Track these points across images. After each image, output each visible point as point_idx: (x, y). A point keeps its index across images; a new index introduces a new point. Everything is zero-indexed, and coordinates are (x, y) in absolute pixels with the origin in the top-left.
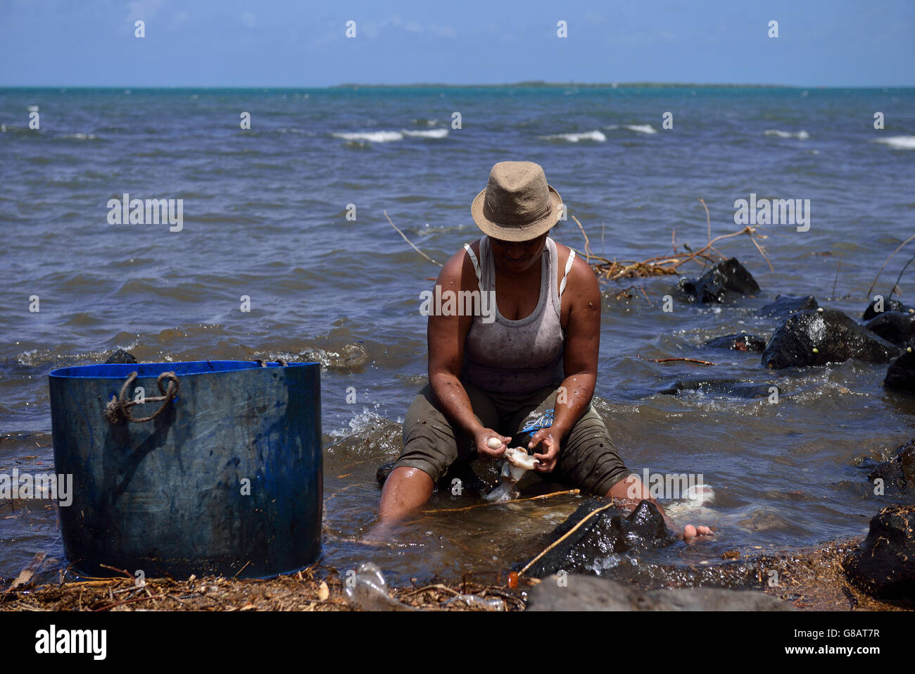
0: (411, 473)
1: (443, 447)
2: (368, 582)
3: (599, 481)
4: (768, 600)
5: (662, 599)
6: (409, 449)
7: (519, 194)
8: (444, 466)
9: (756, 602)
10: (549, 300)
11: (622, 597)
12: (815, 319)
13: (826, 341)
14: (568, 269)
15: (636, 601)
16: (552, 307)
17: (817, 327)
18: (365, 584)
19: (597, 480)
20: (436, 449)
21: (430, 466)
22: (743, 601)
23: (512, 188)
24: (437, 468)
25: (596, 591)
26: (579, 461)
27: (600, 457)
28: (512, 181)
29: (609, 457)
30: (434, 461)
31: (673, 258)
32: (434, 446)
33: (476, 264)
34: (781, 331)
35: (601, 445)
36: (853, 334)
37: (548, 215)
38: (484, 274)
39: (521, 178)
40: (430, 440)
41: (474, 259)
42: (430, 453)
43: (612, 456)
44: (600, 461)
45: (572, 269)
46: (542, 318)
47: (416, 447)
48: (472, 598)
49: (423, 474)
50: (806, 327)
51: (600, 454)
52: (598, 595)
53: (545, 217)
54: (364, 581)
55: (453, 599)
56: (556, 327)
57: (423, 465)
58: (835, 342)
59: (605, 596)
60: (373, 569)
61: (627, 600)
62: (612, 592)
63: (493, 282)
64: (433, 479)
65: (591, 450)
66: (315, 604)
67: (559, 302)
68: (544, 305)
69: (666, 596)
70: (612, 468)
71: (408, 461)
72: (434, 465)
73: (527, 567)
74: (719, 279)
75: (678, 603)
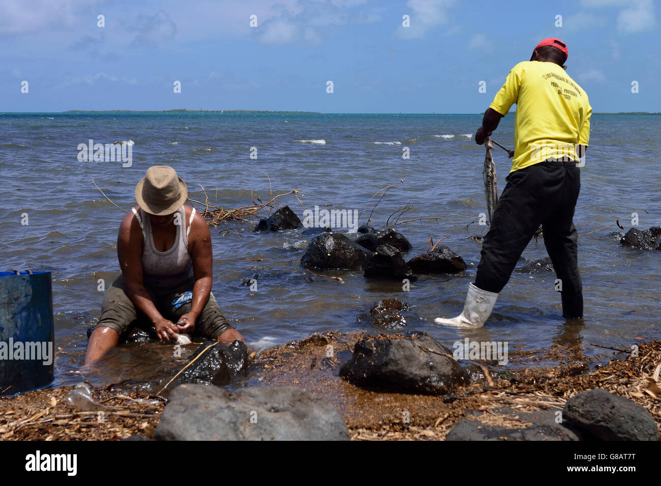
0: (106, 330)
1: (123, 314)
2: (81, 393)
3: (214, 332)
4: (298, 391)
5: (243, 394)
6: (104, 317)
7: (163, 189)
8: (125, 326)
9: (292, 392)
10: (181, 239)
11: (220, 394)
12: (329, 238)
13: (335, 250)
14: (191, 221)
15: (228, 396)
16: (183, 243)
17: (330, 243)
18: (79, 395)
19: (213, 330)
20: (120, 316)
21: (116, 326)
22: (286, 392)
23: (160, 186)
24: (121, 327)
25: (206, 392)
26: (203, 321)
27: (216, 318)
28: (159, 181)
29: (220, 318)
30: (119, 323)
31: (254, 207)
32: (119, 314)
33: (140, 220)
34: (311, 245)
35: (216, 312)
36: (348, 246)
37: (179, 198)
38: (145, 227)
39: (164, 180)
40: (115, 311)
41: (139, 218)
42: (116, 319)
43: (222, 318)
44: (215, 321)
45: (194, 221)
46: (178, 250)
47: (108, 316)
48: (141, 400)
49: (113, 330)
50: (325, 243)
51: (214, 317)
52: (207, 394)
53: (178, 200)
54: (79, 393)
55: (130, 402)
56: (185, 254)
57: (113, 325)
58: (340, 250)
59: (210, 394)
60: (84, 386)
61: (222, 396)
62: (215, 392)
63: (151, 231)
64: (118, 333)
65: (210, 314)
66: (49, 408)
67: (186, 240)
68: (178, 242)
69: (244, 392)
70: (222, 324)
71: (103, 324)
72: (119, 325)
73: (172, 380)
74: (280, 217)
75: (251, 395)
